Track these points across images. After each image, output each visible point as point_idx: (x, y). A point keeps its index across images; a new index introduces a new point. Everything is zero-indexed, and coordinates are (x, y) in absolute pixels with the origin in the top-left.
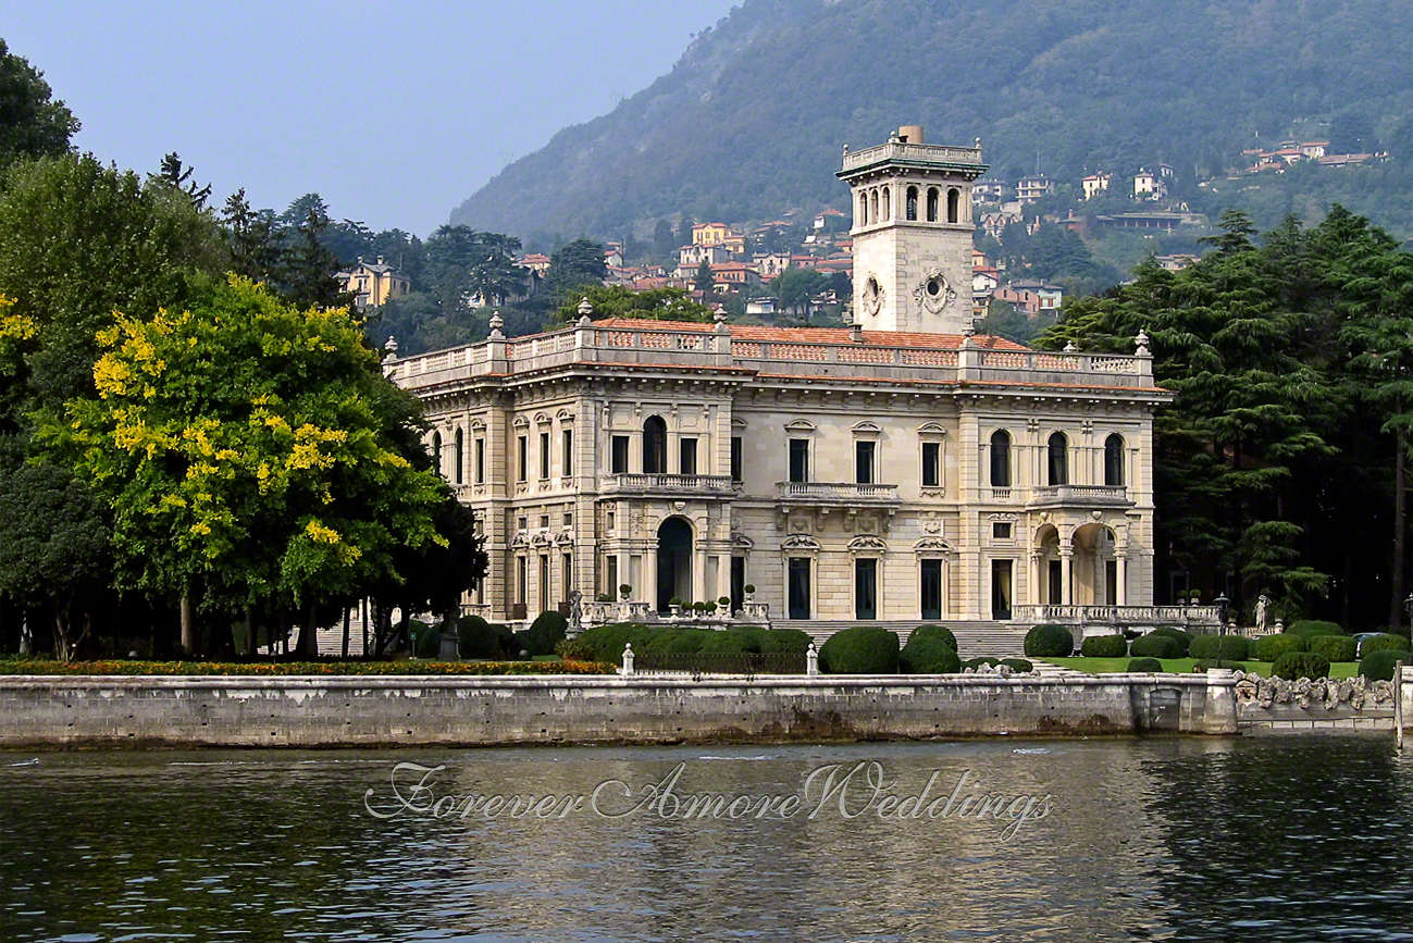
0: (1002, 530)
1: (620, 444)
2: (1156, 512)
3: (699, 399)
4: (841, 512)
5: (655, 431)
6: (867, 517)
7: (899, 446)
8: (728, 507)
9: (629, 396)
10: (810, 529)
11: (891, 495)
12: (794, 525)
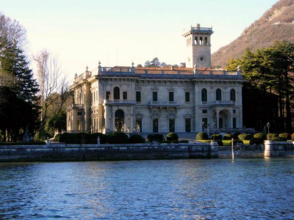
0: (205, 112)
1: (108, 93)
2: (243, 107)
3: (127, 83)
4: (165, 108)
5: (117, 90)
6: (172, 109)
7: (180, 93)
8: (132, 107)
9: (110, 82)
10: (158, 112)
11: (177, 104)
12: (154, 111)
